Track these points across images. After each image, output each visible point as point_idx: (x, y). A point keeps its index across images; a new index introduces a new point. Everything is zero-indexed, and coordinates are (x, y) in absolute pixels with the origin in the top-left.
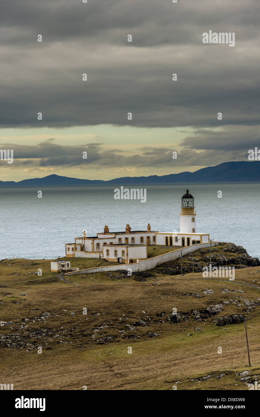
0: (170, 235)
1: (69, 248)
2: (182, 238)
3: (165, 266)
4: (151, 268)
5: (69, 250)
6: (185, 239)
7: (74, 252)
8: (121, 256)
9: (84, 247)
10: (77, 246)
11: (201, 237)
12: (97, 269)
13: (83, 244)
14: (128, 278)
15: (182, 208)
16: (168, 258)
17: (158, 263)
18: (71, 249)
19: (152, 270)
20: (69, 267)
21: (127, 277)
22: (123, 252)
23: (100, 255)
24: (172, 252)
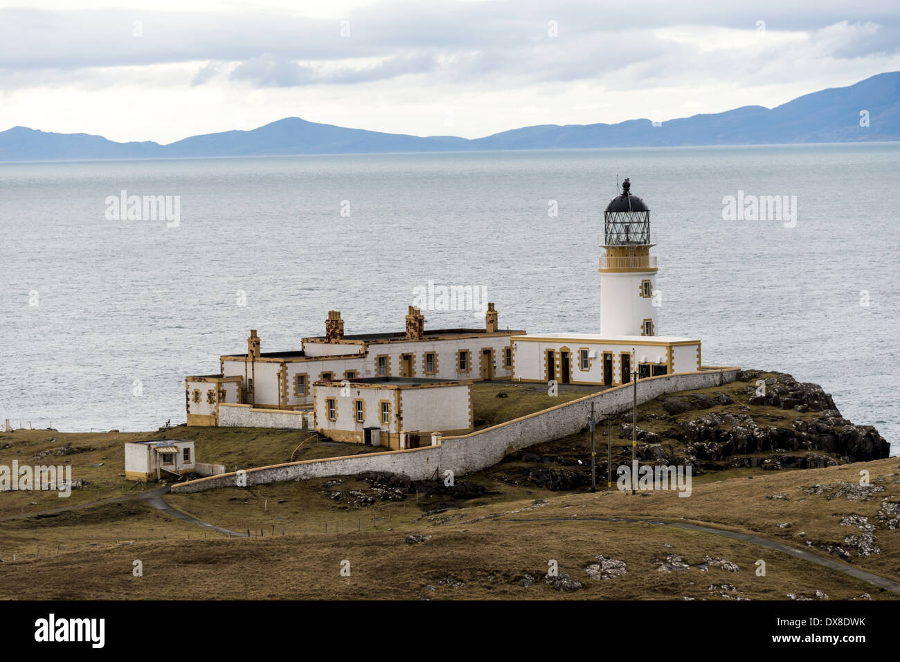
0: (562, 345)
1: (197, 393)
2: (605, 355)
3: (535, 456)
4: (483, 466)
5: (197, 400)
6: (614, 359)
7: (216, 407)
8: (377, 423)
9: (252, 387)
10: (226, 387)
11: (671, 352)
12: (288, 469)
13: (250, 376)
14: (398, 500)
15: (607, 248)
16: (545, 428)
17: (511, 448)
18: (204, 397)
19: (487, 471)
20: (190, 463)
21: (394, 500)
22: (385, 406)
23: (304, 419)
24: (563, 408)
